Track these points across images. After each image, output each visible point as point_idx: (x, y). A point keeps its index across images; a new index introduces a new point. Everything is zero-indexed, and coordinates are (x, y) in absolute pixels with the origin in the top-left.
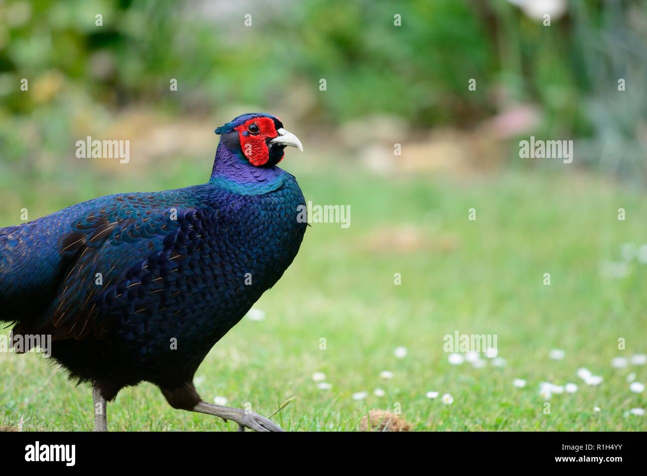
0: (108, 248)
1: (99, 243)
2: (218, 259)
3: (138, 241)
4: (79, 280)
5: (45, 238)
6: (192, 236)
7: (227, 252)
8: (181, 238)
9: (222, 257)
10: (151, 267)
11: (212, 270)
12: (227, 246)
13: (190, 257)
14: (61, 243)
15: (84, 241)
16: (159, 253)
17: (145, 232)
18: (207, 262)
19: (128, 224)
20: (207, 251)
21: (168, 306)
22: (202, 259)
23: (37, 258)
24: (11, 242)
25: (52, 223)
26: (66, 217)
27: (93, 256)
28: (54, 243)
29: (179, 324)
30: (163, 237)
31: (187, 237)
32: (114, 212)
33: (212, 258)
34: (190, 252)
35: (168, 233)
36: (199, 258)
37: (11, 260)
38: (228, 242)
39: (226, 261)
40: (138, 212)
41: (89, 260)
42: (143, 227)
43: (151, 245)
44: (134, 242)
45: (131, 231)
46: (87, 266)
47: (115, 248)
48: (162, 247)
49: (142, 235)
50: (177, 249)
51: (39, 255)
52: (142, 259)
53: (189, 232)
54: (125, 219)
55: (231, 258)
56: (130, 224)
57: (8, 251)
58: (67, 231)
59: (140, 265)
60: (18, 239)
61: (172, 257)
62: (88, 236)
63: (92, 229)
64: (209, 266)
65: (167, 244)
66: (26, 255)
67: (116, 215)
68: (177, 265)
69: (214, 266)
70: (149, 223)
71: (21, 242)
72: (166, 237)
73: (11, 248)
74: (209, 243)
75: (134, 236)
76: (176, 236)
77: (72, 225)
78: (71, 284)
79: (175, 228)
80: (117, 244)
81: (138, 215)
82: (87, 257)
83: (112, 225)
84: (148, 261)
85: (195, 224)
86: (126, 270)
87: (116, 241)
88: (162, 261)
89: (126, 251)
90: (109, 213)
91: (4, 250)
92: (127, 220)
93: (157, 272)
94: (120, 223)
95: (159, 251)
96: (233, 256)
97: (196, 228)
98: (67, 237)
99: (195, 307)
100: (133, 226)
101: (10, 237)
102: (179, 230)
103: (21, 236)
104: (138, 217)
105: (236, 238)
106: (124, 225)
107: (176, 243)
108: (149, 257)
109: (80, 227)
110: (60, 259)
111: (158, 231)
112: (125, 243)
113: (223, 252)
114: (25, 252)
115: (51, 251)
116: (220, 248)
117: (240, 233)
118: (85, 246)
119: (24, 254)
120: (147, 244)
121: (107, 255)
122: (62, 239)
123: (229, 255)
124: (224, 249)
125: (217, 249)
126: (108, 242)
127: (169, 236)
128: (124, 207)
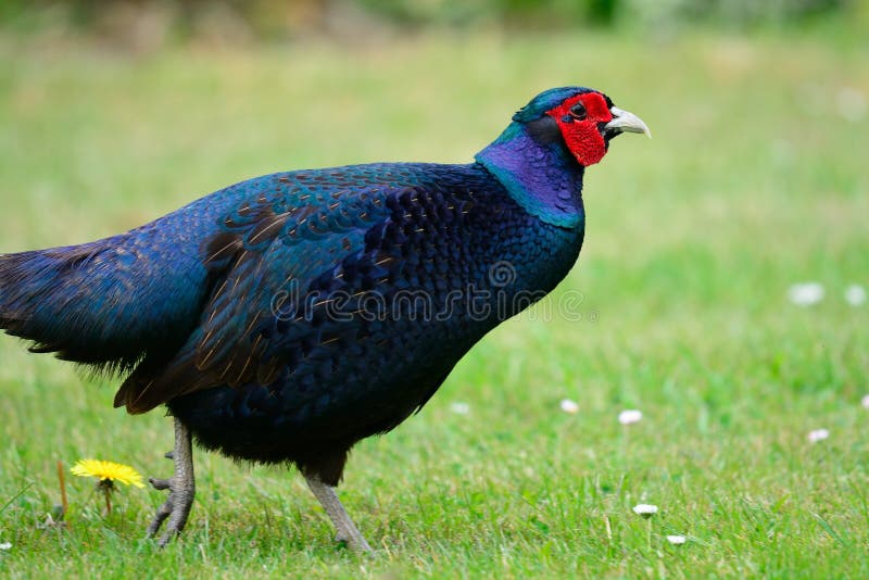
0: (279, 250)
1: (263, 244)
2: (444, 268)
3: (326, 237)
4: (234, 301)
5: (177, 246)
6: (409, 229)
7: (459, 262)
8: (391, 232)
9: (451, 265)
10: (348, 277)
11: (434, 281)
12: (462, 253)
13: (405, 261)
14: (204, 250)
15: (240, 244)
16: (360, 256)
17: (335, 224)
18: (429, 269)
19: (307, 213)
20: (430, 254)
21: (370, 335)
22: (421, 266)
23: (171, 276)
24: (124, 258)
25: (183, 223)
26: (204, 213)
27: (255, 265)
28: (194, 251)
29: (382, 361)
30: (362, 232)
31: (402, 231)
32: (282, 199)
33: (436, 264)
34: (405, 253)
35: (372, 224)
36: (417, 262)
37: (130, 284)
38: (466, 250)
39: (456, 274)
40: (318, 196)
41: (249, 271)
42: (331, 217)
43: (346, 243)
44: (319, 238)
45: (314, 223)
46: (248, 279)
47: (290, 250)
48: (362, 246)
49: (331, 227)
50: (386, 249)
51: (173, 271)
52: (333, 265)
53: (404, 223)
54: (300, 208)
55: (463, 271)
56: (311, 214)
57: (123, 272)
58: (211, 230)
59: (330, 273)
60: (134, 254)
61: (379, 262)
62: (246, 237)
63: (251, 226)
64: (431, 275)
65: (371, 241)
66: (152, 275)
67: (283, 202)
68: (386, 273)
69: (437, 276)
70: (341, 212)
71: (140, 256)
72: (368, 232)
73: (126, 267)
74: (435, 242)
75: (319, 231)
76: (384, 230)
77: (219, 222)
78: (223, 306)
79: (382, 217)
80: (294, 243)
81: (320, 200)
82: (245, 266)
83: (281, 218)
84: (343, 266)
85: (414, 212)
86: (310, 281)
87: (291, 240)
88: (365, 267)
89: (309, 253)
90: (272, 201)
91: (117, 271)
92: (304, 209)
93: (358, 283)
94: (293, 214)
95: (359, 251)
96: (467, 270)
97: (416, 218)
98: (211, 240)
99: (407, 335)
100: (316, 216)
101: (120, 251)
102: (388, 220)
103: (138, 247)
104: (321, 203)
105: (479, 250)
106: (300, 215)
107: (384, 241)
108: (345, 261)
109: (231, 225)
110: (205, 273)
111: (355, 223)
112: (306, 241)
113: (454, 259)
114: (150, 269)
115: (190, 262)
116: (450, 251)
117: (488, 247)
118: (242, 250)
119: (150, 273)
120: (340, 242)
121: (279, 261)
122: (205, 245)
123: (461, 266)
124: (457, 256)
125: (446, 253)
126: (277, 242)
127: (373, 229)
128: (296, 190)
